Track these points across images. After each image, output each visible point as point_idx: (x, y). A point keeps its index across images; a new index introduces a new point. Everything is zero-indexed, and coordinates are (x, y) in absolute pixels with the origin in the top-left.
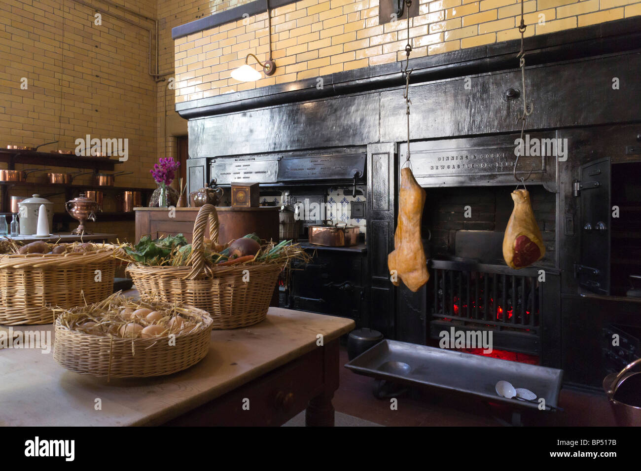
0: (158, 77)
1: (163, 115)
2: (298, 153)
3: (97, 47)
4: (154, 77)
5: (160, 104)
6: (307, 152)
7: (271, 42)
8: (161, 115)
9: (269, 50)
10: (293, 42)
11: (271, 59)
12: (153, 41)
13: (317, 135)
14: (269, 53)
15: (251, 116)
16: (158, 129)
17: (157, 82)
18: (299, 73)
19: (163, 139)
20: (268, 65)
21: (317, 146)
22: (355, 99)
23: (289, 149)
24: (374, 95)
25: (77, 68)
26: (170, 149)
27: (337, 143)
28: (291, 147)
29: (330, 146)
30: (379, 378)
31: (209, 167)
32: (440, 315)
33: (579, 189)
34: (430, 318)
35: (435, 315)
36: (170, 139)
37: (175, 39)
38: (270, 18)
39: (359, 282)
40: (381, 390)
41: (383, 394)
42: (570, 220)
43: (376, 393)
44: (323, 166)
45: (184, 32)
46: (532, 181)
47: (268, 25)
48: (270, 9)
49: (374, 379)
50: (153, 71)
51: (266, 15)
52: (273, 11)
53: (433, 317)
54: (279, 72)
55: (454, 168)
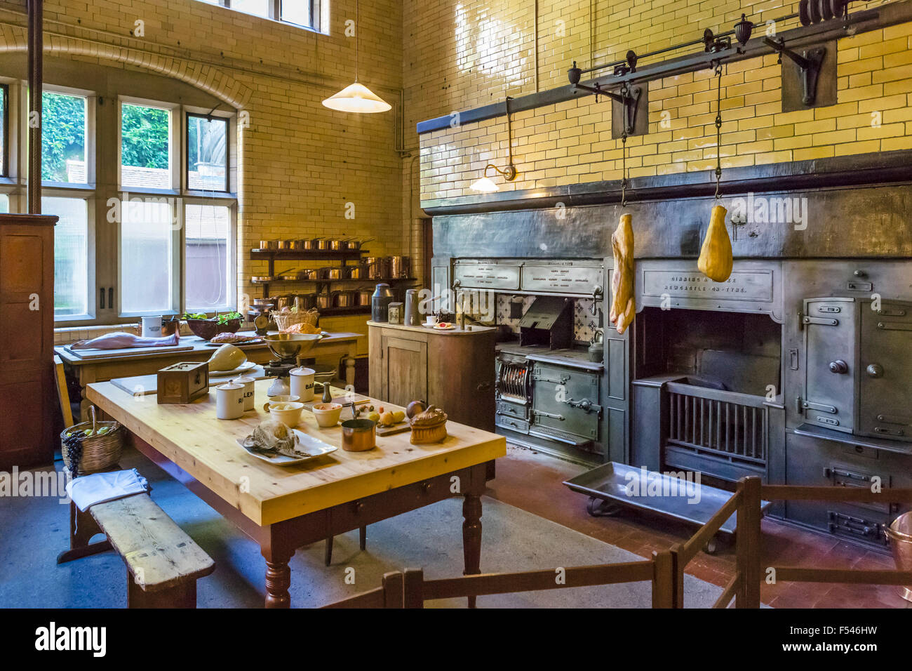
0: (403, 154)
3: (344, 131)
4: (400, 153)
5: (406, 183)
7: (510, 147)
9: (509, 155)
10: (531, 148)
11: (511, 164)
12: (399, 113)
13: (557, 245)
14: (509, 158)
16: (403, 210)
17: (402, 158)
18: (538, 181)
19: (409, 222)
20: (507, 171)
21: (557, 256)
22: (592, 211)
25: (327, 157)
26: (416, 233)
28: (532, 254)
29: (569, 256)
30: (594, 496)
31: (453, 267)
32: (676, 441)
33: (804, 322)
34: (664, 443)
35: (671, 440)
36: (416, 222)
37: (420, 134)
38: (510, 122)
39: (596, 400)
40: (598, 509)
41: (598, 512)
42: (794, 354)
43: (590, 510)
44: (564, 277)
45: (429, 129)
46: (760, 309)
47: (508, 129)
48: (510, 112)
49: (589, 497)
50: (398, 146)
51: (505, 118)
52: (512, 115)
53: (669, 442)
54: (518, 178)
55: (687, 289)
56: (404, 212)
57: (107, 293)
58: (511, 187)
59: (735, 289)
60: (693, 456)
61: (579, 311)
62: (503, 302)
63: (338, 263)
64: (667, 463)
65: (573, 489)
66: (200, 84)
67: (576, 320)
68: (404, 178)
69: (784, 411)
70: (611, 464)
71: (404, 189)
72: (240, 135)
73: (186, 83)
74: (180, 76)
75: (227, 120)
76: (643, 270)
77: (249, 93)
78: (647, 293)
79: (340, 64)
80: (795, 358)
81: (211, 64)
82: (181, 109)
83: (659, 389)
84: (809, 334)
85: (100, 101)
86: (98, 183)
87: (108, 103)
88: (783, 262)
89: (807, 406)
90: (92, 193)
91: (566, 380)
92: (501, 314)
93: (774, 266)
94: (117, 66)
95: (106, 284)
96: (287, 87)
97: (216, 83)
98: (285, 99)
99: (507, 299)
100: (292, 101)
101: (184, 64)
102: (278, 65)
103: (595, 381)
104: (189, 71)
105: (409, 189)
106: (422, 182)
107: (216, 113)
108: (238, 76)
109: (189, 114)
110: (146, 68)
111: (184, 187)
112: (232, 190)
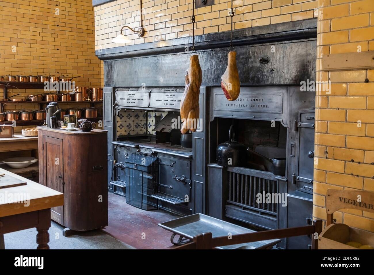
3: (57, 5)
7: (142, 15)
11: (142, 26)
14: (141, 22)
15: (135, 62)
18: (156, 37)
20: (140, 30)
31: (114, 93)
32: (231, 202)
33: (298, 126)
34: (225, 203)
35: (229, 201)
37: (94, 6)
39: (189, 177)
42: (293, 146)
44: (172, 99)
45: (99, 3)
46: (276, 118)
53: (228, 203)
54: (146, 35)
55: (237, 106)
58: (142, 41)
59: (263, 106)
60: (240, 211)
62: (151, 116)
64: (227, 215)
69: (286, 183)
70: (199, 214)
76: (215, 94)
78: (217, 109)
80: (293, 149)
83: (222, 169)
84: (301, 134)
88: (289, 88)
89: (298, 179)
91: (173, 164)
92: (150, 123)
93: (283, 91)
99: (153, 114)
103: (188, 164)
106: (96, 38)
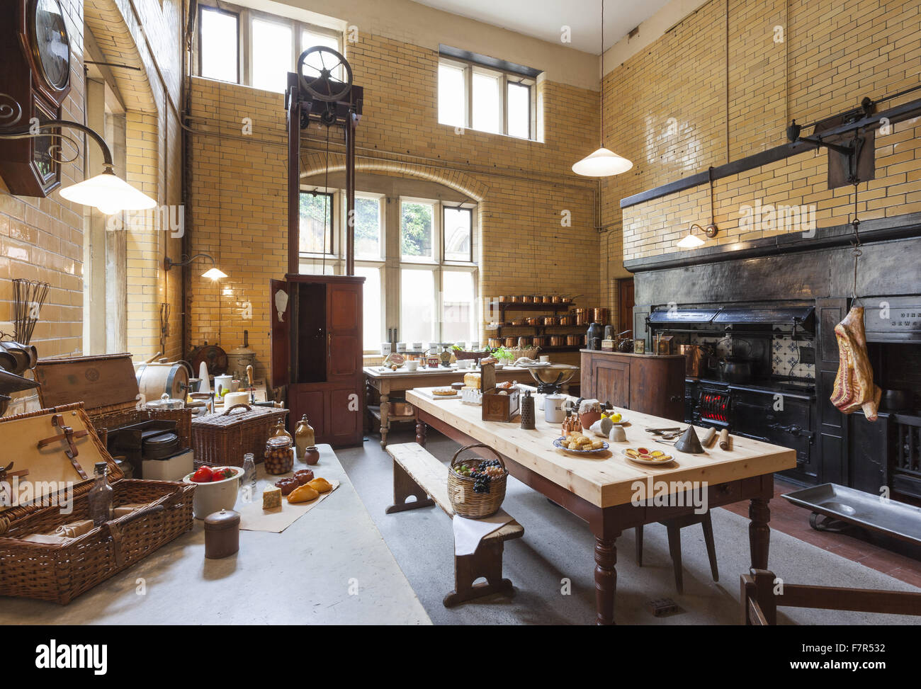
0: (601, 229)
1: (606, 260)
2: (740, 304)
4: (598, 229)
5: (603, 252)
6: (750, 304)
7: (713, 209)
8: (603, 261)
9: (711, 216)
13: (761, 290)
15: (693, 271)
17: (600, 233)
18: (741, 236)
19: (605, 282)
21: (761, 299)
22: (801, 257)
23: (731, 300)
24: (824, 252)
25: (542, 234)
27: (782, 297)
28: (733, 299)
29: (775, 299)
30: (816, 511)
32: (906, 470)
34: (892, 471)
35: (899, 469)
36: (612, 282)
37: (623, 208)
38: (712, 188)
39: (807, 426)
40: (822, 523)
41: (821, 526)
43: (813, 524)
45: (631, 203)
47: (710, 194)
48: (712, 180)
49: (811, 512)
50: (597, 223)
51: (708, 185)
52: (715, 182)
53: (897, 470)
54: (720, 234)
56: (601, 274)
57: (393, 331)
58: (713, 243)
61: (777, 349)
63: (550, 313)
64: (896, 490)
65: (791, 502)
66: (453, 185)
67: (774, 356)
68: (602, 248)
70: (830, 485)
71: (602, 256)
72: (480, 220)
73: (443, 185)
74: (440, 180)
75: (471, 210)
76: (867, 308)
77: (486, 188)
79: (552, 163)
81: (460, 169)
82: (440, 204)
83: (886, 420)
85: (389, 201)
86: (387, 257)
87: (393, 201)
90: (383, 264)
94: (399, 176)
95: (392, 325)
96: (513, 183)
97: (464, 184)
98: (512, 192)
100: (516, 193)
101: (442, 172)
102: (507, 167)
103: (805, 409)
104: (446, 176)
105: (606, 256)
107: (464, 205)
108: (479, 178)
109: (445, 207)
110: (417, 177)
111: (442, 258)
112: (474, 260)
